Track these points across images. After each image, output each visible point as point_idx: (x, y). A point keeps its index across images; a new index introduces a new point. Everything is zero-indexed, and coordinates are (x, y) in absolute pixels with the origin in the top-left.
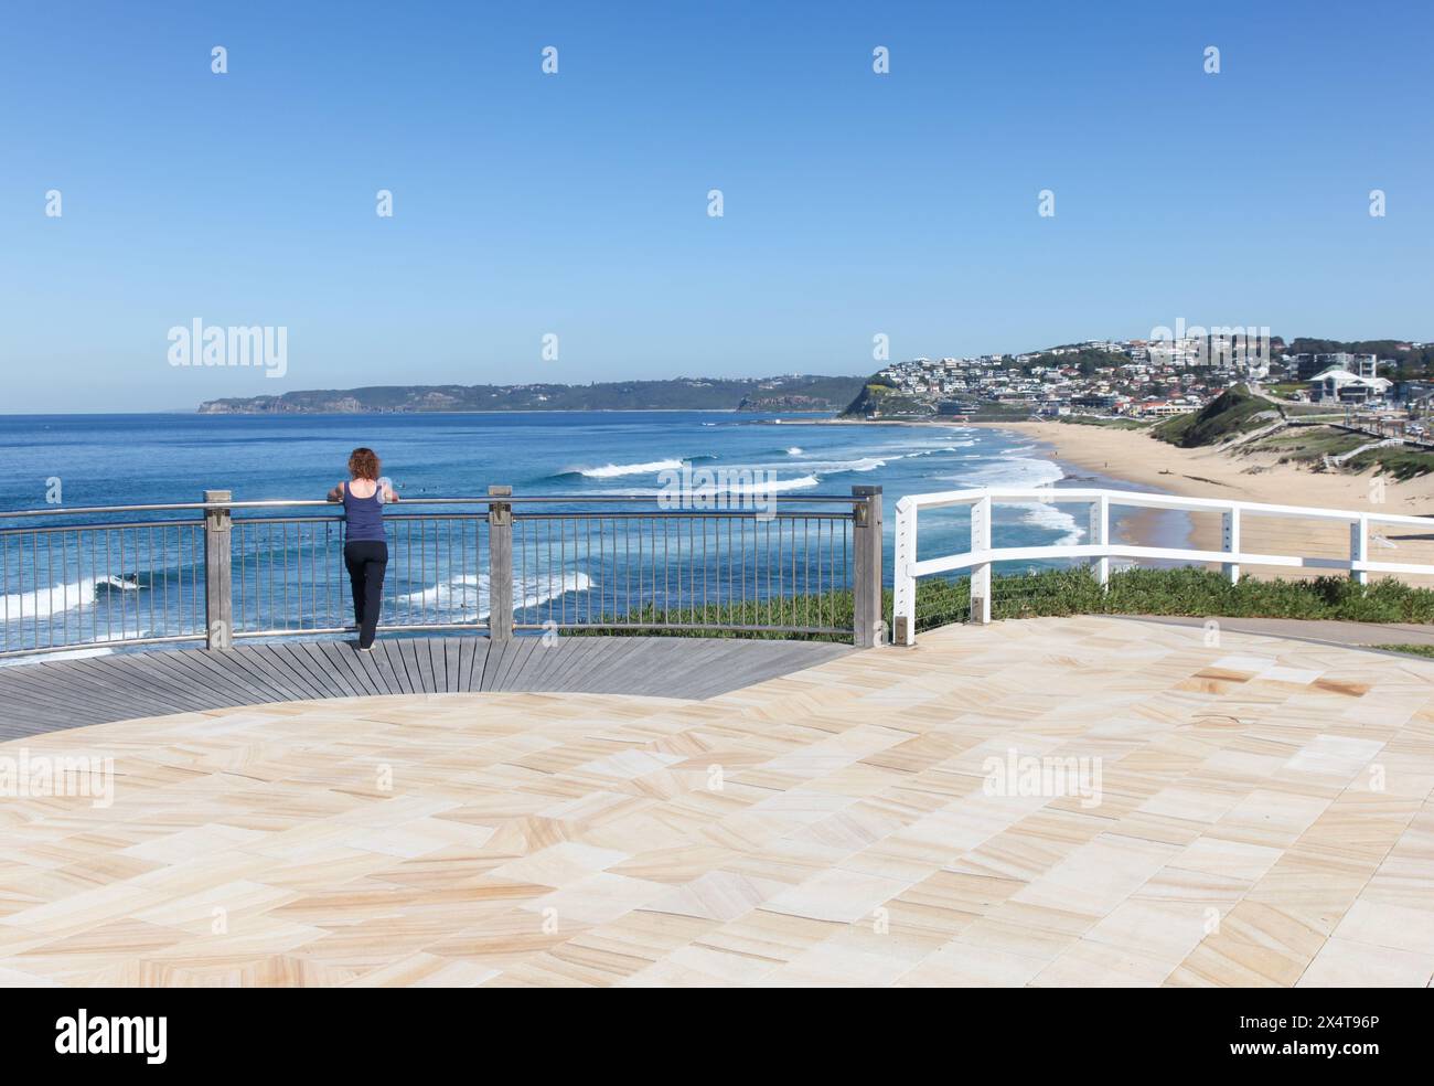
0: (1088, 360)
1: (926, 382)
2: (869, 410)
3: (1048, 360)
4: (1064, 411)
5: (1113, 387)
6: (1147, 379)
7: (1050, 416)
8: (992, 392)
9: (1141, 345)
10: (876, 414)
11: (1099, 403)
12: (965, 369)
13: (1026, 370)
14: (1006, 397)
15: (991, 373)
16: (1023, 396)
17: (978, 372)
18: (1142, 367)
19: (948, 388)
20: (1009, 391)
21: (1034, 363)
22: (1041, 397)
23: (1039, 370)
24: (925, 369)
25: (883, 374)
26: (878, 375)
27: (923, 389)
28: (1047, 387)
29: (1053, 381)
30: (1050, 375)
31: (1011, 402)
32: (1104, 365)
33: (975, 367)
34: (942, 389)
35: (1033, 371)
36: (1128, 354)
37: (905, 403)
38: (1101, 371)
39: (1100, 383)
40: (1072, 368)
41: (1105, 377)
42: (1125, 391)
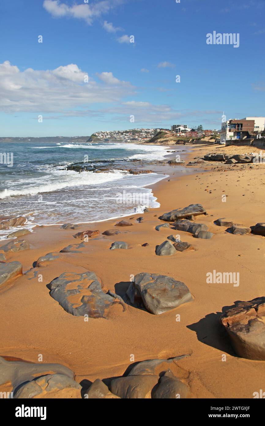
0: (134, 132)
1: (103, 136)
2: (91, 141)
3: (126, 132)
4: (129, 141)
5: (138, 137)
6: (145, 136)
7: (126, 142)
8: (115, 137)
9: (144, 130)
10: (93, 141)
11: (136, 139)
12: (110, 133)
13: (122, 134)
14: (118, 138)
15: (115, 134)
16: (121, 138)
17: (113, 134)
18: (144, 134)
19: (107, 137)
20: (118, 137)
21: (124, 132)
22: (125, 138)
23: (125, 134)
24: (103, 133)
25: (94, 134)
26: (93, 134)
27: (102, 137)
28: (126, 137)
29: (127, 136)
30: (127, 135)
31: (119, 139)
32: (137, 133)
33: (113, 133)
34: (106, 137)
35: (124, 134)
36: (141, 131)
37: (99, 140)
38: (136, 134)
39: (136, 136)
40: (131, 134)
41: (137, 135)
42: (140, 137)
